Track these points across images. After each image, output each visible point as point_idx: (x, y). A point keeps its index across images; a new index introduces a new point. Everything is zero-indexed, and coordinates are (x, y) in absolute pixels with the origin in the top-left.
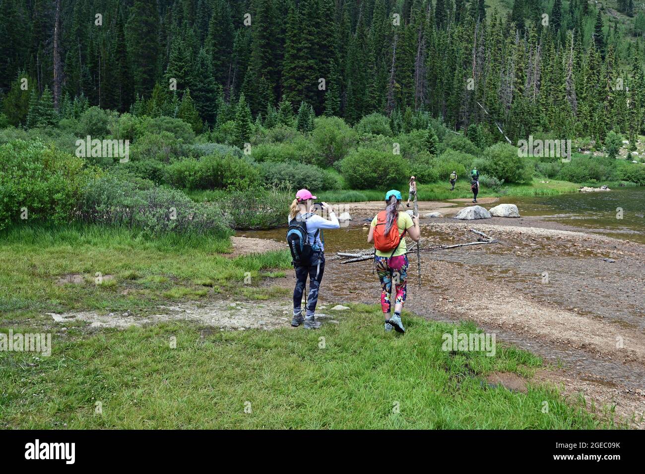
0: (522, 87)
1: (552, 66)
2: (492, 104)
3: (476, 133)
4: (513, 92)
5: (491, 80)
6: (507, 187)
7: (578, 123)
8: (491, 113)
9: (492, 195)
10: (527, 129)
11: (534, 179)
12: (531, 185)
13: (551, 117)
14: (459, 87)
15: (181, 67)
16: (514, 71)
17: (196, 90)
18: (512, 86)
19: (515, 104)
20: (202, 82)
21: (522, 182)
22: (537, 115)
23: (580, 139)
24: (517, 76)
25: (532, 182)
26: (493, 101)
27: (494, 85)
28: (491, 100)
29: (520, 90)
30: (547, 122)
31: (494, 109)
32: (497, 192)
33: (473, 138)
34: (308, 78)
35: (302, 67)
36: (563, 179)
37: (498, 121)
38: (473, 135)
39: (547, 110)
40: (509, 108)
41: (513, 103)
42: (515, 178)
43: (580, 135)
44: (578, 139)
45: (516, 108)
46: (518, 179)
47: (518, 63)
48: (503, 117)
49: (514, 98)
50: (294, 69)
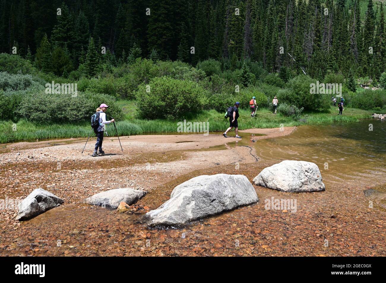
0: (319, 43)
1: (340, 29)
2: (298, 54)
3: (285, 72)
4: (313, 46)
5: (298, 38)
6: (307, 115)
7: (360, 67)
8: (298, 61)
9: (291, 123)
10: (323, 71)
11: (331, 107)
12: (329, 112)
13: (340, 64)
14: (276, 43)
15: (65, 25)
16: (314, 32)
17: (76, 42)
18: (312, 43)
19: (315, 55)
20: (80, 36)
21: (321, 109)
22: (330, 61)
23: (361, 78)
24: (316, 36)
25: (330, 110)
26: (299, 52)
27: (300, 42)
28: (297, 52)
29: (318, 45)
30: (337, 67)
31: (299, 58)
32: (296, 120)
33: (283, 76)
34: (165, 35)
35: (161, 27)
36: (353, 107)
37: (303, 66)
38: (283, 74)
39: (337, 59)
40: (310, 57)
41: (313, 53)
42: (315, 106)
43: (361, 76)
44: (360, 78)
45: (315, 57)
46: (318, 107)
47: (317, 26)
48: (306, 63)
49: (314, 50)
50: (155, 29)
